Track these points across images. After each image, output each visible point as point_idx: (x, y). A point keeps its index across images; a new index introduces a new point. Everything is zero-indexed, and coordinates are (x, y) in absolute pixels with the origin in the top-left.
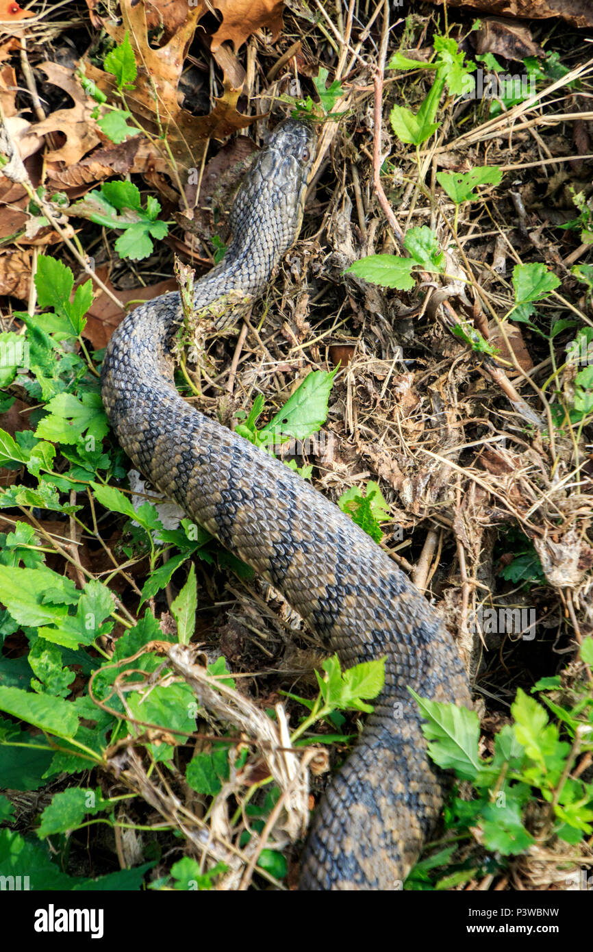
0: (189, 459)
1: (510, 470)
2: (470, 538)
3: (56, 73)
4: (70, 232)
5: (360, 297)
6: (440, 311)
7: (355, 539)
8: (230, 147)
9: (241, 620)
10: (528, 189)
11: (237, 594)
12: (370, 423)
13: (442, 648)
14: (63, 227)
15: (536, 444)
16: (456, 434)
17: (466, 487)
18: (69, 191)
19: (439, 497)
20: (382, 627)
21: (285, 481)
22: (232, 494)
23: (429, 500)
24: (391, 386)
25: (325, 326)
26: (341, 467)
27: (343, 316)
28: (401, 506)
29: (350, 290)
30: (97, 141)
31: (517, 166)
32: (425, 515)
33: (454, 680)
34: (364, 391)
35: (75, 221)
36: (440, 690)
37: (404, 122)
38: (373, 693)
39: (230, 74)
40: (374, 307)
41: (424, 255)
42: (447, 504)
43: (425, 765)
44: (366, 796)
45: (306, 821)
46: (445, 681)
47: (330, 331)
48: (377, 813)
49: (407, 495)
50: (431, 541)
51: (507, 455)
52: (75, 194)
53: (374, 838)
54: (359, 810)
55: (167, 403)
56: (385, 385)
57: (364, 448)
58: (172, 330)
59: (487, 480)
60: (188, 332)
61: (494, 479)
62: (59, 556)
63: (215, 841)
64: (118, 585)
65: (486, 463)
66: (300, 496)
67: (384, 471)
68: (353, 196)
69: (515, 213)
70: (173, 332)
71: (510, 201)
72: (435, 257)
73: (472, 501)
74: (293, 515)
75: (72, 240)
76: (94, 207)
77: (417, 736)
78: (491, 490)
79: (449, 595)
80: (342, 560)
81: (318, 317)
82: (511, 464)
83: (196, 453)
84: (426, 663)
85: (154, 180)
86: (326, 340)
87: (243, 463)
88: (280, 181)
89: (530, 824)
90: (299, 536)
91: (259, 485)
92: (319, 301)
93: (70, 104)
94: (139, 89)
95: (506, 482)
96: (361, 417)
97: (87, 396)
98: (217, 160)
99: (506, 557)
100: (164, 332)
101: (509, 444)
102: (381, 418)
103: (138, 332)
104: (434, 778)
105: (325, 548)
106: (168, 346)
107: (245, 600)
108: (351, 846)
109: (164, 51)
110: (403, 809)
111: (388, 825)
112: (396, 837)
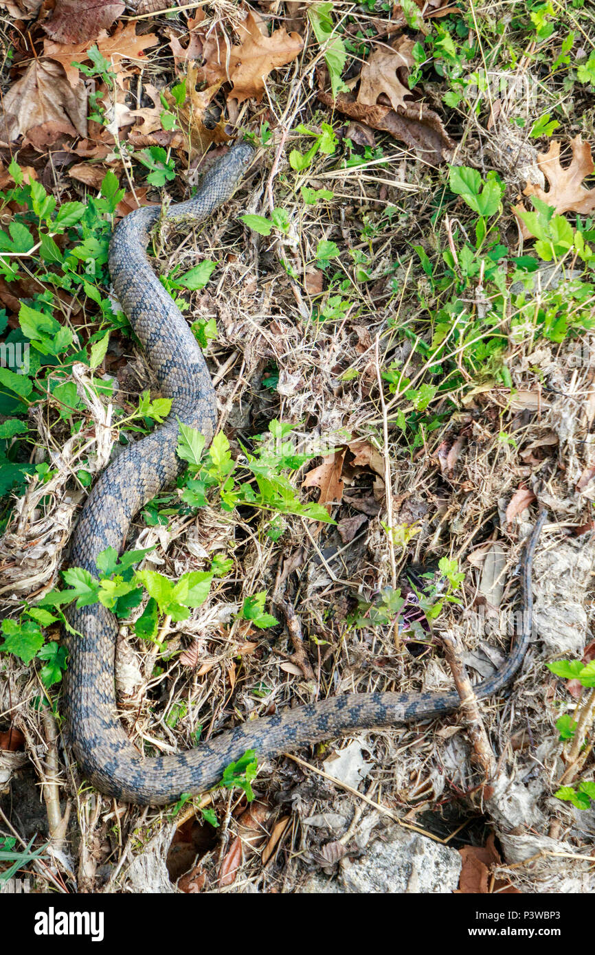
0: (130, 283)
1: (280, 333)
2: (251, 359)
3: (151, 90)
4: (129, 165)
5: (249, 234)
6: (278, 251)
7: (187, 341)
8: (220, 148)
9: (134, 367)
10: (350, 209)
11: (137, 354)
12: (228, 294)
13: (206, 403)
14: (127, 161)
15: (299, 326)
16: (265, 310)
17: (257, 335)
18: (136, 146)
19: (244, 336)
20: (184, 386)
21: (167, 305)
22: (141, 306)
23: (238, 336)
24: (243, 279)
25: (228, 244)
26: (205, 309)
27: (239, 241)
28: (225, 335)
29: (246, 230)
30: (159, 127)
31: (346, 196)
32: (234, 343)
33: (205, 420)
34: (230, 277)
35: (134, 160)
36: (195, 422)
37: (296, 159)
38: (165, 415)
39: (232, 114)
40: (253, 241)
41: (280, 222)
42: (245, 340)
43: (173, 454)
44: (136, 459)
45: (106, 463)
46: (200, 419)
47: (230, 246)
48: (138, 469)
49: (229, 332)
50: (233, 356)
51: (282, 327)
52: (138, 147)
53: (132, 480)
54: (130, 465)
55: (133, 255)
56: (241, 278)
57: (218, 302)
58: (153, 222)
59: (268, 335)
60: (159, 226)
61: (271, 335)
62: (60, 312)
63: (61, 458)
64: (83, 334)
65: (272, 327)
66: (171, 314)
67: (223, 317)
68: (265, 187)
69: (340, 219)
70: (154, 223)
71: (339, 211)
72: (284, 225)
73: (257, 343)
74: (163, 322)
75: (129, 170)
76: (145, 157)
77: (174, 440)
78: (269, 340)
79: (231, 382)
80: (178, 350)
81: (227, 239)
82: (282, 330)
83: (134, 281)
84: (195, 408)
85: (180, 154)
86: (227, 250)
87: (151, 292)
88: (231, 169)
89: (210, 497)
90: (162, 332)
91: (154, 304)
92: (232, 231)
93: (153, 107)
94: (185, 108)
95: (277, 339)
96: (225, 290)
97: (103, 243)
98: (213, 153)
99: (267, 374)
100: (149, 222)
101: (285, 322)
102: (234, 293)
103: (135, 219)
104: (175, 461)
105: (172, 342)
106: (149, 229)
107: (139, 358)
108: (119, 480)
109: (202, 94)
110: (153, 471)
111: (142, 476)
112: (144, 482)
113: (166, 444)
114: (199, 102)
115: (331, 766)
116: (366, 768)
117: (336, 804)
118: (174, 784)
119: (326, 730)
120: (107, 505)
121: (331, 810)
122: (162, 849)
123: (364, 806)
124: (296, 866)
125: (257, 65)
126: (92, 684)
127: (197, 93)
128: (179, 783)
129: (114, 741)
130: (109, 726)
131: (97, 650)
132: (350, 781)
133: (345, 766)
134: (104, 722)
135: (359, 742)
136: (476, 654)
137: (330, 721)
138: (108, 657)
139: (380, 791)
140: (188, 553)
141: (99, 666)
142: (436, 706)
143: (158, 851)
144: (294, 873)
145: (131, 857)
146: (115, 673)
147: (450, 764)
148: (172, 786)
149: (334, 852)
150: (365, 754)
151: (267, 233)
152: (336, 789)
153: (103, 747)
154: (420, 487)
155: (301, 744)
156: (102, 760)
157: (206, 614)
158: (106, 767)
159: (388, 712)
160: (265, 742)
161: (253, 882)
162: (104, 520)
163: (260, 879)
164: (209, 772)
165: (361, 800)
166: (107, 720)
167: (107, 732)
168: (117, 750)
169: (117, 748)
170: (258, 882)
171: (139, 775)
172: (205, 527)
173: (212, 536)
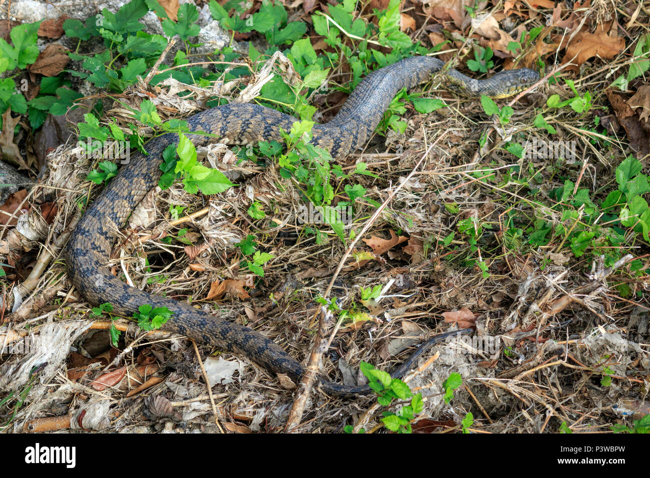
37: (554, 100)
41: (503, 115)
72: (505, 119)
109: (545, 45)
110: (263, 125)
111: (252, 121)
112: (251, 126)
113: (287, 121)
114: (540, 48)
115: (210, 364)
116: (229, 379)
117: (192, 385)
118: (107, 291)
119: (225, 338)
120: (214, 114)
121: (186, 386)
122: (73, 332)
123: (206, 397)
124: (140, 406)
125: (587, 47)
126: (112, 200)
127: (542, 42)
128: (111, 293)
129: (97, 243)
130: (102, 234)
131: (131, 182)
132: (212, 380)
133: (218, 370)
134: (101, 229)
135: (240, 365)
136: (354, 372)
137: (230, 333)
138: (137, 195)
139: (225, 400)
140: (243, 190)
141: (126, 193)
142: (297, 370)
143: (70, 331)
144: (136, 409)
145: (50, 319)
146: (134, 208)
147: (276, 412)
148: (104, 291)
149: (163, 405)
150: (236, 373)
151: (488, 113)
152: (201, 378)
153: (86, 240)
154: (419, 272)
155: (204, 337)
156: (79, 245)
157: (223, 232)
158: (77, 249)
159: (266, 352)
160: (183, 316)
161: (111, 401)
162: (204, 118)
163: (116, 402)
164: (134, 303)
165: (207, 393)
166: (105, 229)
167: (98, 235)
168: (94, 249)
169: (95, 247)
170: (113, 403)
171: (92, 271)
172: (264, 179)
173: (264, 189)
